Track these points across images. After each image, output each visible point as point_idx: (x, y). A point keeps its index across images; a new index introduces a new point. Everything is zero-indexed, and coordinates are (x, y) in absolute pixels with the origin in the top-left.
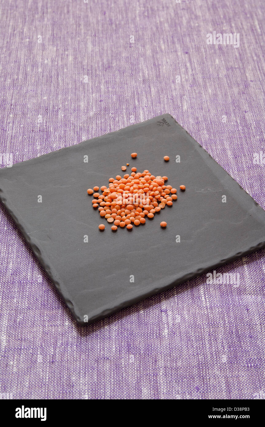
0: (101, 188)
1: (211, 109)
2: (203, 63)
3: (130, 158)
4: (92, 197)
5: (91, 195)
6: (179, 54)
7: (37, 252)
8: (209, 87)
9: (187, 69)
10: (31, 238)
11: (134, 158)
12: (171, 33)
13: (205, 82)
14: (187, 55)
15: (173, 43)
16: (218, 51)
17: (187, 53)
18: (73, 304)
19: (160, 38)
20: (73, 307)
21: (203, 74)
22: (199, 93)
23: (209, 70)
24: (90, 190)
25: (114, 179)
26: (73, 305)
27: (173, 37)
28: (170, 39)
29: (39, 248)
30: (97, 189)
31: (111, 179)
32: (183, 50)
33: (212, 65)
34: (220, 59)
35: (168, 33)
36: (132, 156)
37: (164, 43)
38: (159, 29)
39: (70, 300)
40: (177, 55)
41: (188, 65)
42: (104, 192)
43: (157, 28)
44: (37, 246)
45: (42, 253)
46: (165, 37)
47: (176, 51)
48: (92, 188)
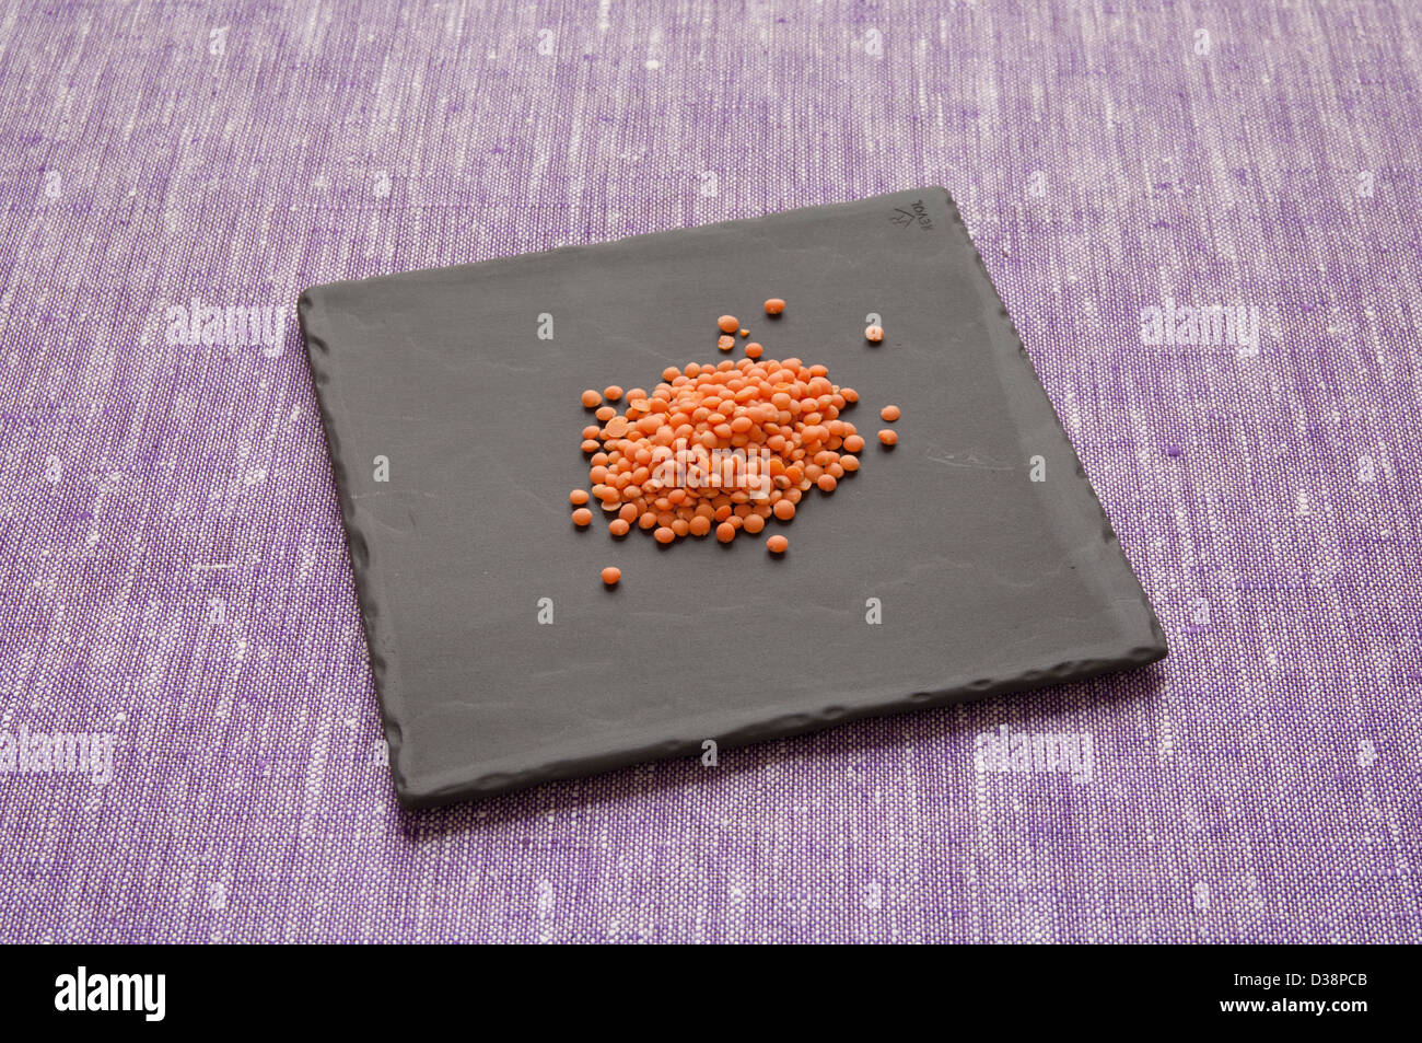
0: (629, 393)
1: (1277, 759)
2: (1245, 511)
3: (760, 315)
4: (592, 419)
5: (591, 410)
6: (1143, 455)
7: (361, 557)
8: (1266, 636)
9: (1174, 536)
10: (359, 510)
11: (775, 316)
12: (1110, 350)
13: (1249, 609)
14: (1174, 467)
15: (1119, 398)
16: (1305, 449)
17: (1174, 455)
18: (404, 738)
19: (1061, 376)
20: (399, 744)
21: (1242, 565)
22: (1228, 669)
23: (1267, 546)
24: (592, 395)
25: (679, 372)
26: (401, 740)
27: (1115, 368)
28: (1104, 380)
29: (370, 544)
30: (614, 393)
31: (672, 370)
32: (1160, 438)
33: (1280, 523)
34: (1314, 490)
35: (1095, 350)
36: (768, 308)
37: (1080, 398)
38: (1061, 329)
39: (400, 723)
40: (1134, 464)
41: (1180, 514)
42: (630, 409)
43: (1052, 324)
44: (367, 539)
45: (372, 564)
46: (1084, 367)
47: (1129, 444)
48: (600, 390)
